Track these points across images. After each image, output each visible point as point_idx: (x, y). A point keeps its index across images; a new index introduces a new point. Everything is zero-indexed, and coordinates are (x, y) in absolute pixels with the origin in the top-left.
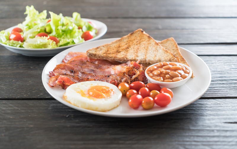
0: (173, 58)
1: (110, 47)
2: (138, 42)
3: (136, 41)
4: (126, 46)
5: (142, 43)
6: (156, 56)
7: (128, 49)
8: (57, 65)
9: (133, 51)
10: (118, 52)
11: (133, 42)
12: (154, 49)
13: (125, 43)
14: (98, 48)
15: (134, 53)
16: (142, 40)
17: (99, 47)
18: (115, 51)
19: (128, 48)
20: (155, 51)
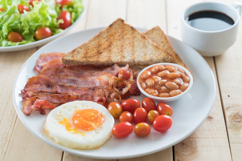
0: (167, 57)
1: (89, 48)
2: (121, 37)
3: (118, 34)
4: (107, 43)
5: (125, 37)
6: (146, 55)
7: (110, 48)
8: (29, 79)
9: (116, 50)
10: (99, 53)
11: (115, 37)
12: (141, 45)
13: (105, 40)
14: (74, 51)
15: (119, 53)
16: (124, 33)
17: (76, 49)
18: (95, 53)
19: (110, 46)
20: (144, 47)
